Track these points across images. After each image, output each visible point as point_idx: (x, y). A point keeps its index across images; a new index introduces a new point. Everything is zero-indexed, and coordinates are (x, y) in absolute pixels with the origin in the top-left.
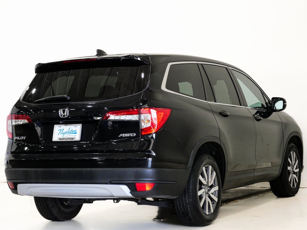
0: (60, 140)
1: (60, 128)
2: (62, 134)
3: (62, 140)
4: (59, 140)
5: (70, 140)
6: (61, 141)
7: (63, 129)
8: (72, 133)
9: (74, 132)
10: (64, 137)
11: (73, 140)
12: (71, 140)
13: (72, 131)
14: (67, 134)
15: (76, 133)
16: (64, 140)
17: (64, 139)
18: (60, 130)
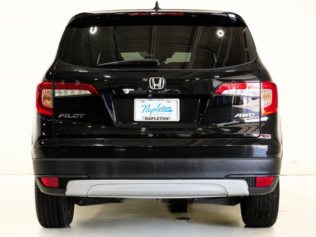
0: (146, 120)
1: (143, 104)
2: (149, 112)
3: (150, 120)
4: (144, 120)
5: (162, 120)
6: (148, 121)
7: (150, 105)
8: (164, 110)
9: (167, 110)
10: (152, 116)
11: (167, 120)
12: (165, 120)
13: (164, 108)
14: (156, 111)
15: (171, 111)
16: (153, 120)
17: (152, 118)
18: (145, 106)
